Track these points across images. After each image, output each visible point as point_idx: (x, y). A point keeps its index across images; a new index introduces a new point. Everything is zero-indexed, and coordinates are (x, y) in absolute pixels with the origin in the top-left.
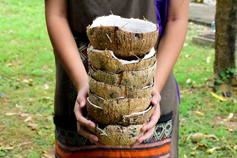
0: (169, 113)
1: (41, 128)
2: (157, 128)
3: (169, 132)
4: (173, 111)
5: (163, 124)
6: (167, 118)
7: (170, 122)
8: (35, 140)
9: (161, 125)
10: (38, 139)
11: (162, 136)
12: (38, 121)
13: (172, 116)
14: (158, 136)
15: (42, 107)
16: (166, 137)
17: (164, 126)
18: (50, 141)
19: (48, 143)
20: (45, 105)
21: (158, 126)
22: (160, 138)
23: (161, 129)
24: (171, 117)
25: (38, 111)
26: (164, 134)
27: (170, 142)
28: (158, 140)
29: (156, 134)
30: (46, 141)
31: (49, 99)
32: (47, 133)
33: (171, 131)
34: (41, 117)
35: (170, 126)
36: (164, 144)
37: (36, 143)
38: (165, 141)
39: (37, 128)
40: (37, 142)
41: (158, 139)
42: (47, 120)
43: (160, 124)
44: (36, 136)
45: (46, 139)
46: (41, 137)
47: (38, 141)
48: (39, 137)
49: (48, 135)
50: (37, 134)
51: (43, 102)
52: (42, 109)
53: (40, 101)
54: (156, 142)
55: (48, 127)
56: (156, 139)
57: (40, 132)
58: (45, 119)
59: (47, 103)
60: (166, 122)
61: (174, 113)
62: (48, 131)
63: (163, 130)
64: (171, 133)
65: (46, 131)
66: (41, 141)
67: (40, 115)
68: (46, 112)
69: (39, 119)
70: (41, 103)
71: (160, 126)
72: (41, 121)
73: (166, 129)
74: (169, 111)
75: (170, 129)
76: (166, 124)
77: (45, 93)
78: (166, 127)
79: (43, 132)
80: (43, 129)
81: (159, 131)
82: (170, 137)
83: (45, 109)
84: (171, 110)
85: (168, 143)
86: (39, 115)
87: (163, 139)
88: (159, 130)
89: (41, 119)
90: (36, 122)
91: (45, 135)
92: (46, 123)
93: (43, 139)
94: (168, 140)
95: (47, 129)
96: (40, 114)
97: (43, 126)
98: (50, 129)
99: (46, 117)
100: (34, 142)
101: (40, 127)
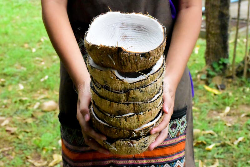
0: (184, 108)
1: (21, 132)
2: (171, 125)
3: (183, 128)
4: (187, 106)
5: (178, 120)
6: (182, 113)
7: (184, 118)
8: (16, 145)
9: (176, 121)
10: (19, 143)
11: (177, 133)
12: (17, 124)
13: (187, 111)
14: (173, 133)
15: (18, 109)
16: (181, 134)
17: (178, 122)
18: (33, 146)
19: (31, 148)
20: (22, 107)
21: (172, 123)
22: (175, 135)
23: (175, 125)
24: (185, 112)
25: (15, 113)
26: (179, 131)
27: (185, 139)
28: (172, 138)
29: (171, 131)
30: (28, 145)
31: (26, 101)
32: (28, 137)
33: (186, 127)
34: (19, 120)
35: (184, 122)
36: (179, 141)
37: (17, 148)
38: (180, 139)
39: (17, 132)
40: (19, 147)
41: (173, 136)
42: (26, 124)
43: (174, 120)
44: (17, 141)
45: (29, 144)
46: (23, 142)
47: (20, 145)
48: (20, 142)
49: (30, 140)
50: (18, 138)
51: (19, 104)
52: (20, 111)
53: (16, 102)
54: (170, 140)
55: (28, 130)
56: (171, 136)
57: (21, 137)
58: (24, 121)
59: (24, 104)
60: (180, 118)
61: (188, 108)
62: (30, 134)
63: (178, 127)
64: (185, 129)
65: (26, 134)
66: (23, 146)
67: (18, 118)
68: (24, 114)
69: (18, 122)
70: (17, 105)
71: (175, 123)
72: (20, 124)
73: (180, 125)
74: (184, 106)
75: (185, 125)
76: (180, 120)
77: (21, 93)
78: (180, 123)
79: (24, 136)
80: (23, 133)
81: (174, 128)
82: (185, 134)
83: (23, 111)
84: (185, 104)
85: (183, 141)
86: (16, 118)
87: (178, 136)
88: (174, 126)
89: (20, 122)
90: (15, 125)
91: (27, 140)
92: (26, 127)
93: (25, 144)
94: (183, 137)
95: (27, 132)
96: (18, 116)
97: (23, 130)
98: (31, 132)
99: (24, 119)
100: (15, 147)
101: (20, 130)
